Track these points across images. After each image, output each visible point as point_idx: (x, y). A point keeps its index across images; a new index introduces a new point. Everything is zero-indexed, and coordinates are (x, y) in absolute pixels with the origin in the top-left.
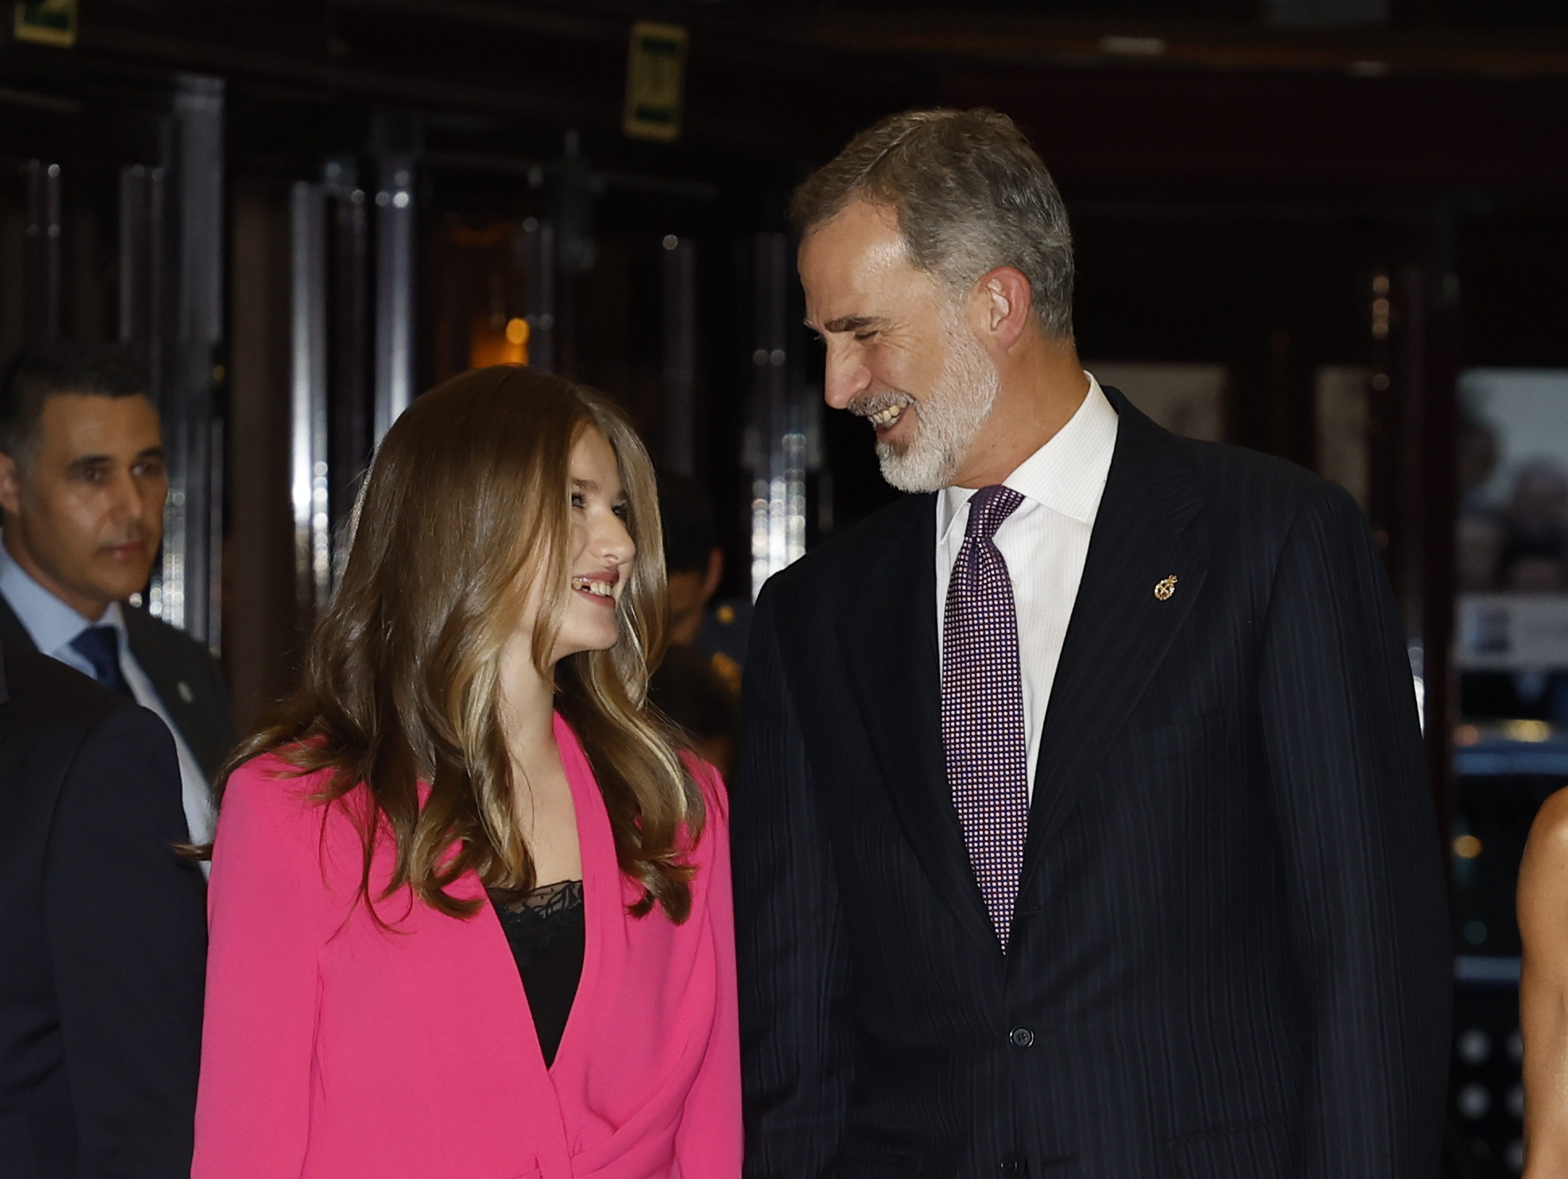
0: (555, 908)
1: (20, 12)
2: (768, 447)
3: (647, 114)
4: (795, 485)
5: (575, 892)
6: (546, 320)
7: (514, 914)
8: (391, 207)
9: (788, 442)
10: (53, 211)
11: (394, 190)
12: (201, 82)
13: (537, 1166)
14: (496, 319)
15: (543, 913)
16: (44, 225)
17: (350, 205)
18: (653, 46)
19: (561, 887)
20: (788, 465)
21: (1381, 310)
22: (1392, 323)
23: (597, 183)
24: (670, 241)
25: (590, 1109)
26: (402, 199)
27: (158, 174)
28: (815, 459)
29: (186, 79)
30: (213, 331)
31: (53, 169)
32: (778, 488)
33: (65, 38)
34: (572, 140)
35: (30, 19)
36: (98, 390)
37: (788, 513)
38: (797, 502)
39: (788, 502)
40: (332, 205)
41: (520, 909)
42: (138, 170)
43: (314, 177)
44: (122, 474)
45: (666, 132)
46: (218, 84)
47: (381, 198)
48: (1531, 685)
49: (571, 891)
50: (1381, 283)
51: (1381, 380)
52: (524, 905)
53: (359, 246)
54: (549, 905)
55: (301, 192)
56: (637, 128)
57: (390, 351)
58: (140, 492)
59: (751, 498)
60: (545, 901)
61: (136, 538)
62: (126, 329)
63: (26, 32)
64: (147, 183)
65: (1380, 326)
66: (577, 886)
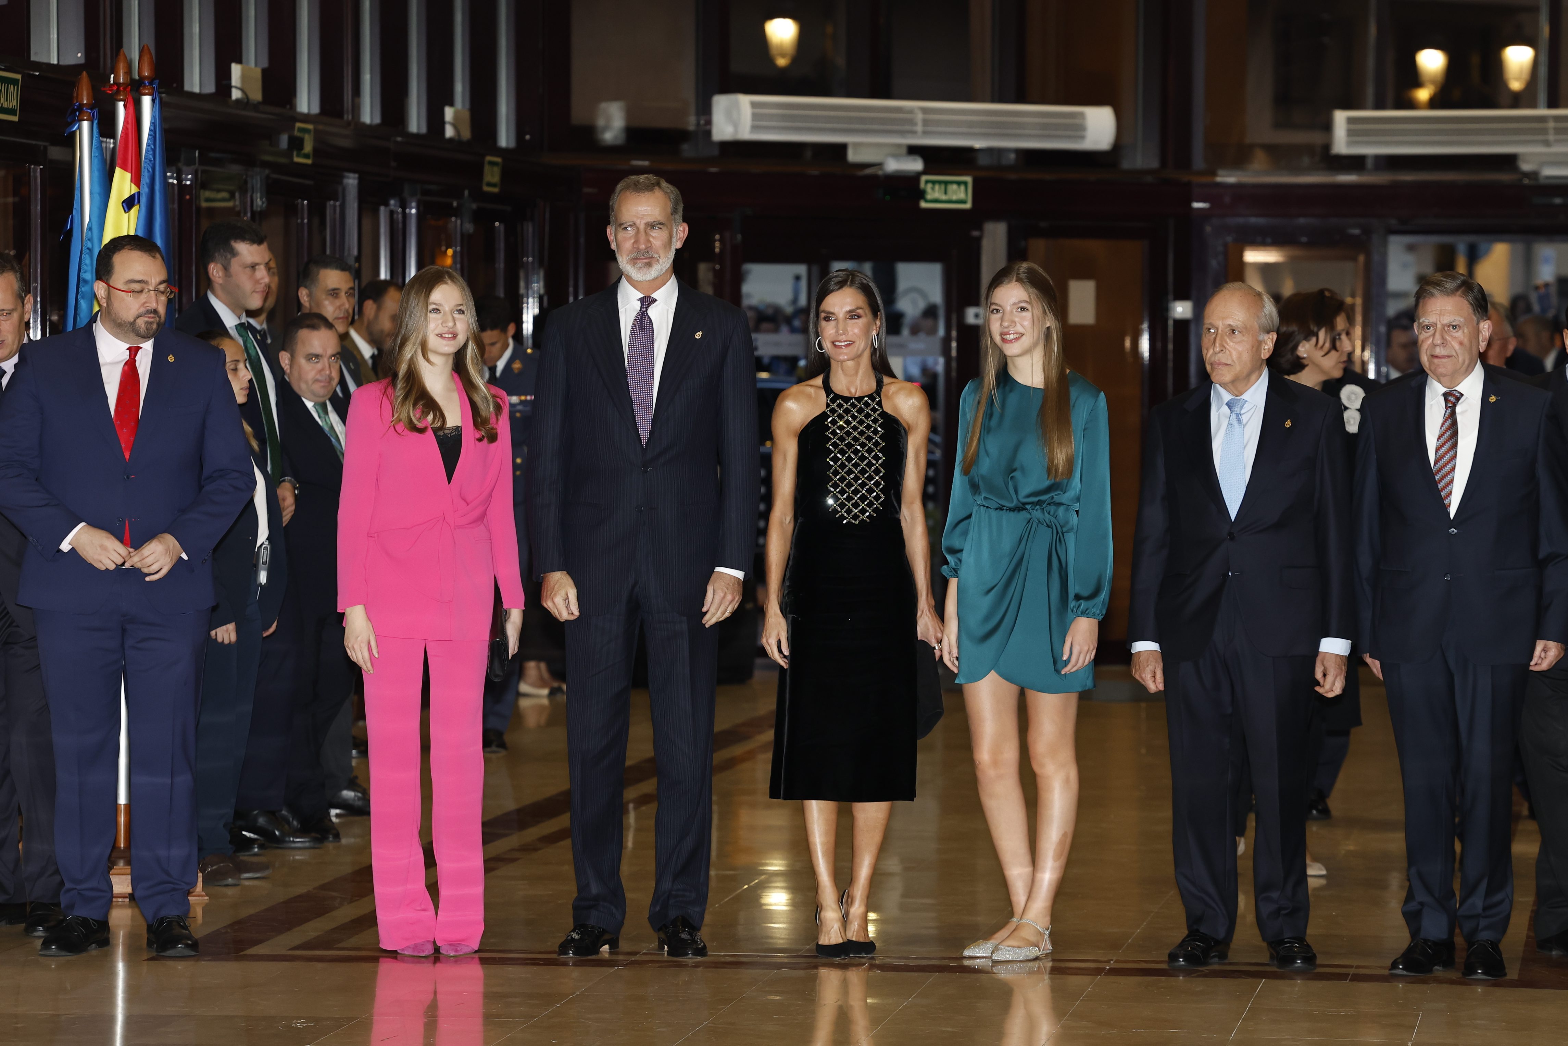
0: (453, 434)
1: (295, 153)
2: (527, 288)
3: (489, 184)
4: (536, 300)
5: (460, 429)
6: (458, 249)
7: (440, 435)
8: (410, 213)
9: (534, 286)
10: (306, 216)
11: (411, 208)
12: (351, 175)
13: (444, 514)
14: (443, 248)
15: (449, 435)
16: (303, 219)
17: (398, 212)
18: (492, 163)
19: (455, 428)
20: (534, 293)
21: (717, 244)
22: (721, 249)
23: (474, 206)
24: (497, 224)
25: (461, 496)
26: (414, 211)
27: (338, 203)
28: (542, 291)
29: (347, 174)
30: (355, 252)
31: (306, 202)
32: (531, 300)
33: (309, 162)
34: (466, 193)
35: (298, 156)
36: (337, 268)
37: (534, 308)
38: (537, 305)
39: (534, 305)
40: (392, 213)
41: (442, 434)
42: (332, 202)
43: (387, 204)
44: (343, 294)
45: (496, 190)
46: (357, 176)
47: (407, 211)
48: (766, 361)
49: (458, 429)
50: (717, 237)
51: (718, 267)
52: (443, 432)
53: (400, 226)
54: (451, 433)
55: (382, 208)
56: (486, 189)
57: (410, 257)
58: (348, 301)
59: (523, 304)
60: (450, 432)
61: (346, 315)
62: (328, 252)
63: (297, 159)
64: (335, 206)
65: (717, 250)
66: (460, 428)
